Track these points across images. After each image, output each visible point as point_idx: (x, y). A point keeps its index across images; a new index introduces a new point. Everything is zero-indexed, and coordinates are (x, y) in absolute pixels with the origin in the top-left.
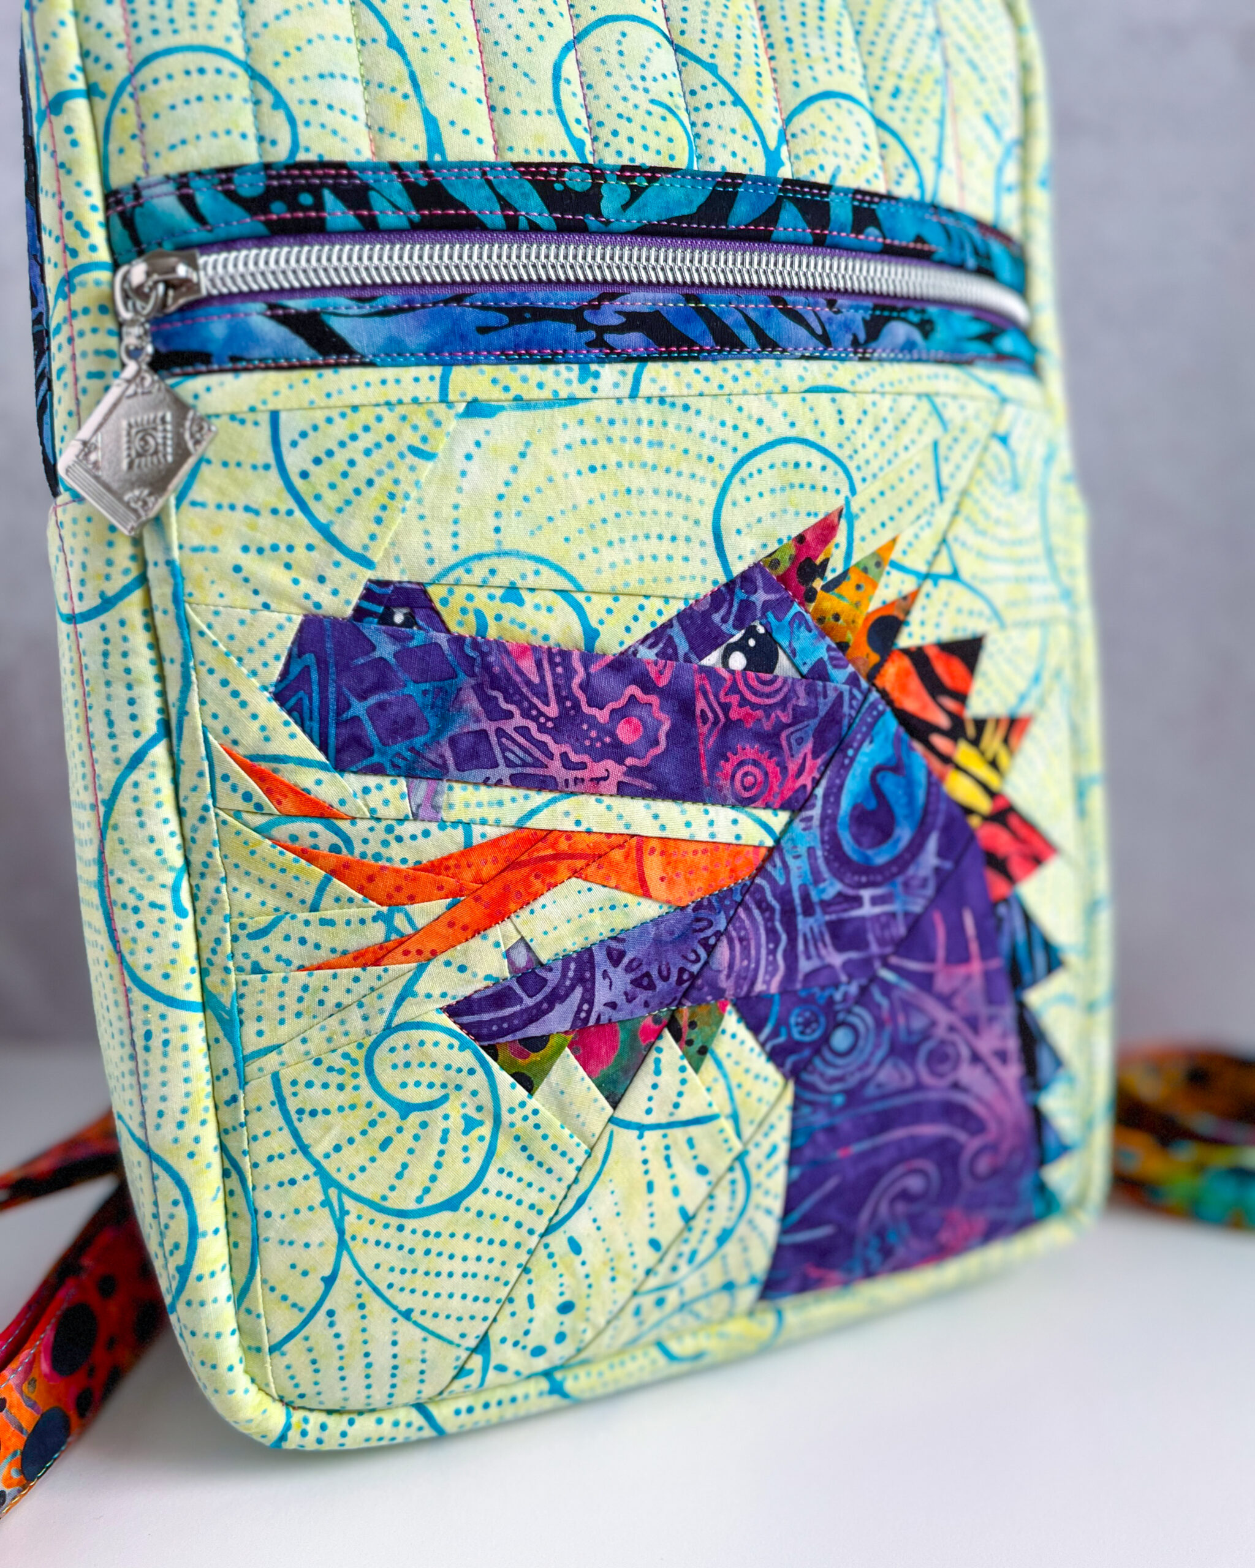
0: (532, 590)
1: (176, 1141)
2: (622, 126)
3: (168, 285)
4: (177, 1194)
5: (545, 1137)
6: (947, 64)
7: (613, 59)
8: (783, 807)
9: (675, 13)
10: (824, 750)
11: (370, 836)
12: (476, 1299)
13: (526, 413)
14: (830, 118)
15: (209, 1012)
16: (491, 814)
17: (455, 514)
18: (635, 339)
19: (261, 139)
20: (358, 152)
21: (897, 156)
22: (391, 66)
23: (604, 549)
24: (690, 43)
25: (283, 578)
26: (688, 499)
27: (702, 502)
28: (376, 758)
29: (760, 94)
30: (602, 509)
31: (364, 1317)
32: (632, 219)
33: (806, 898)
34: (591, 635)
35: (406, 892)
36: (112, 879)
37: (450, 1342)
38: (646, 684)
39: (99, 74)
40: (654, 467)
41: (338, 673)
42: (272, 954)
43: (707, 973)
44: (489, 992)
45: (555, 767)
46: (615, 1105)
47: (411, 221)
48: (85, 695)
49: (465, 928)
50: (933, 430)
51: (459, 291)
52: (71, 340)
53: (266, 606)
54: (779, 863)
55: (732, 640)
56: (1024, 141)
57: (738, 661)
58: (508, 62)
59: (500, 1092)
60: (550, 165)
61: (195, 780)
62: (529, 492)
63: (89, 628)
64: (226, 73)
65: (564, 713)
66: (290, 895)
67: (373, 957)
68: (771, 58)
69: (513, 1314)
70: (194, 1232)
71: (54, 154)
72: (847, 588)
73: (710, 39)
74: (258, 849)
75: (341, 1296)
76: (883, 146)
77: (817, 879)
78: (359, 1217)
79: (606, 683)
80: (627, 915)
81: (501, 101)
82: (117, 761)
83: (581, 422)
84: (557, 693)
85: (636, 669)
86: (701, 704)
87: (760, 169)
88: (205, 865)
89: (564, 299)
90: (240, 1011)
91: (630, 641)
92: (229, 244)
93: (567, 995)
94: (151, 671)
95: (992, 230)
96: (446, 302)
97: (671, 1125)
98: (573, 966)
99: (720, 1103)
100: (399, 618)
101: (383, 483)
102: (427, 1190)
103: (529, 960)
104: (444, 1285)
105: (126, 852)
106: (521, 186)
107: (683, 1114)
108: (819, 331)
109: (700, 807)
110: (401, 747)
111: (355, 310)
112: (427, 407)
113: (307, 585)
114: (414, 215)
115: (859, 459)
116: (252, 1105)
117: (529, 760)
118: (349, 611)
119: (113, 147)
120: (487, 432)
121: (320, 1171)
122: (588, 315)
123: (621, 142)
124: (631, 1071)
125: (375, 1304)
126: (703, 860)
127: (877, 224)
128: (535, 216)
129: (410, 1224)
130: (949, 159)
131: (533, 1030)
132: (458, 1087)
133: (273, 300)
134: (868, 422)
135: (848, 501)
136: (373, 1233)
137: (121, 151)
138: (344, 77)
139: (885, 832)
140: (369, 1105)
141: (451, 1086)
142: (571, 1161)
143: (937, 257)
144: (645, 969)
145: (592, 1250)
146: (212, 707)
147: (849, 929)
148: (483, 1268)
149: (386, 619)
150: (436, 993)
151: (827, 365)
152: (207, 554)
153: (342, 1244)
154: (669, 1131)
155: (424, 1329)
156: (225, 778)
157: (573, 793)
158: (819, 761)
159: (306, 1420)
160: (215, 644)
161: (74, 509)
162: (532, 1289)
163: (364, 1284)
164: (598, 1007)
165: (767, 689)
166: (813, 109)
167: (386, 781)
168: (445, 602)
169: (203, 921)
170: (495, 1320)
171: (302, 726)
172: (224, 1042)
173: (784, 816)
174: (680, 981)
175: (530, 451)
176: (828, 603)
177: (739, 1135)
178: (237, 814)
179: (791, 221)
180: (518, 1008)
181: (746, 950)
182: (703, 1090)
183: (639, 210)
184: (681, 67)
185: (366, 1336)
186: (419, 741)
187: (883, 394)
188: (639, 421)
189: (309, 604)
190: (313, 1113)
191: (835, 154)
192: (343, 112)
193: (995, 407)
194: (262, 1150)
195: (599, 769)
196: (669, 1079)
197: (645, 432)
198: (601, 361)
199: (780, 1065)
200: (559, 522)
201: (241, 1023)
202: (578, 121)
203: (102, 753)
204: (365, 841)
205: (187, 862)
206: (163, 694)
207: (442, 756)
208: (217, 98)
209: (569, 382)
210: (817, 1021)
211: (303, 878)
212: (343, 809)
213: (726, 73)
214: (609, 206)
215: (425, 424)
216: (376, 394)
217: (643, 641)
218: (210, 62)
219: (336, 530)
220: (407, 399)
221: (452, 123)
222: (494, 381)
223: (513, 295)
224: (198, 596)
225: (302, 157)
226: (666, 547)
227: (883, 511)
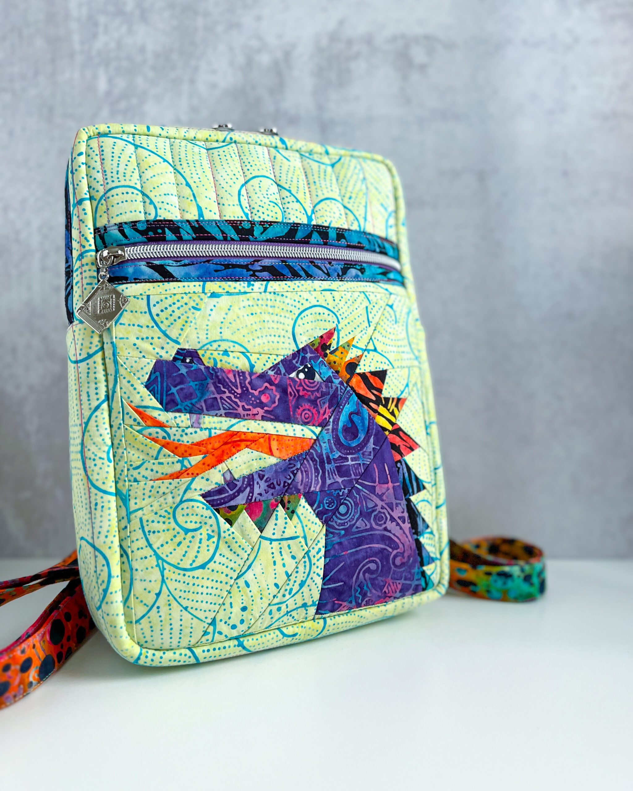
0: (232, 352)
1: (104, 542)
2: (261, 210)
3: (115, 257)
4: (104, 563)
5: (236, 542)
6: (367, 188)
7: (257, 189)
8: (319, 426)
9: (278, 175)
10: (332, 406)
11: (176, 433)
12: (211, 603)
13: (230, 297)
14: (328, 206)
15: (118, 497)
16: (218, 426)
17: (207, 328)
18: (265, 274)
19: (146, 213)
20: (176, 217)
21: (351, 217)
22: (187, 192)
23: (256, 339)
24: (282, 183)
25: (150, 348)
26: (284, 324)
27: (288, 325)
28: (179, 407)
29: (305, 199)
30: (255, 327)
31: (170, 609)
32: (264, 237)
33: (328, 457)
34: (252, 366)
35: (188, 453)
36: (86, 450)
37: (202, 620)
38: (271, 383)
39: (94, 193)
40: (272, 314)
41: (167, 378)
42: (141, 475)
43: (294, 483)
44: (216, 489)
45: (240, 410)
46: (261, 532)
47: (193, 237)
48: (80, 387)
49: (208, 465)
50: (366, 303)
51: (208, 259)
52: (81, 273)
53: (144, 357)
54: (318, 445)
55: (300, 369)
56: (396, 211)
57: (302, 376)
58: (224, 190)
59: (220, 525)
60: (237, 221)
61: (117, 415)
62: (231, 321)
63: (83, 365)
64: (135, 194)
65: (243, 391)
66: (148, 454)
67: (177, 476)
68: (309, 188)
69: (225, 610)
70: (110, 576)
71: (78, 217)
72: (338, 353)
73: (289, 182)
74: (138, 438)
75: (161, 602)
76: (346, 214)
77: (332, 451)
78: (169, 571)
79: (257, 382)
80: (265, 462)
81: (221, 202)
82: (90, 409)
83: (248, 300)
84: (241, 385)
85: (268, 378)
86: (290, 390)
87: (305, 222)
88: (119, 444)
89: (242, 262)
90: (129, 496)
91: (265, 369)
92: (134, 244)
93: (244, 490)
94: (104, 378)
95: (386, 240)
96: (204, 262)
97: (282, 540)
98: (246, 480)
99: (300, 533)
100: (188, 361)
101: (184, 318)
102: (194, 561)
103: (231, 478)
104: (199, 597)
105: (92, 439)
106: (228, 227)
107: (286, 535)
108: (326, 272)
109: (290, 425)
110: (188, 403)
111: (175, 265)
112: (198, 294)
113: (158, 350)
114: (194, 236)
115: (340, 312)
116: (132, 529)
117: (231, 407)
118: (171, 359)
119: (98, 215)
120: (218, 302)
121: (156, 554)
122: (250, 266)
123: (260, 214)
124: (267, 519)
125: (174, 604)
126: (292, 443)
127: (345, 238)
128: (232, 236)
129: (188, 573)
130: (369, 218)
131: (232, 503)
132: (206, 523)
133: (148, 261)
134: (343, 301)
135: (337, 325)
136: (174, 577)
137: (101, 216)
138: (172, 195)
139: (355, 435)
140: (174, 529)
141: (203, 523)
142: (246, 552)
143: (365, 248)
144: (271, 481)
145: (254, 587)
146: (124, 390)
147: (344, 469)
148: (214, 591)
149: (184, 361)
150: (198, 488)
151: (329, 282)
152: (125, 340)
153: (163, 581)
154: (281, 542)
155: (192, 614)
156: (128, 414)
157: (246, 419)
158: (331, 410)
159: (147, 652)
160: (126, 369)
161: (80, 326)
162: (231, 600)
163: (171, 596)
164: (255, 495)
165: (312, 385)
166: (323, 204)
167: (182, 415)
168: (203, 355)
169: (117, 464)
170: (218, 612)
171: (154, 396)
172: (123, 507)
173: (319, 429)
174: (284, 486)
175: (231, 308)
176: (332, 358)
177: (307, 545)
178: (131, 426)
179: (316, 238)
180: (227, 494)
181: (307, 475)
182: (293, 527)
183: (266, 234)
184: (279, 191)
185: (170, 617)
186: (194, 401)
187: (348, 291)
188: (267, 299)
189: (158, 356)
190: (154, 532)
191: (330, 217)
192: (172, 205)
193: (388, 296)
194: (135, 546)
195: (255, 411)
196: (281, 522)
197: (269, 303)
198: (254, 281)
199: (321, 519)
200: (241, 330)
201: (129, 500)
202: (246, 208)
203: (85, 406)
204: (175, 435)
205: (112, 444)
206: (107, 386)
207: (201, 406)
208: (132, 201)
209: (244, 287)
210: (334, 502)
211: (153, 448)
212: (167, 424)
213: (294, 192)
214: (256, 233)
215: (198, 300)
216: (182, 290)
217: (270, 369)
218: (130, 190)
219: (168, 332)
220: (192, 292)
221: (206, 208)
222: (220, 287)
223: (226, 260)
224: (121, 353)
225: (158, 218)
226: (277, 339)
227: (349, 328)
